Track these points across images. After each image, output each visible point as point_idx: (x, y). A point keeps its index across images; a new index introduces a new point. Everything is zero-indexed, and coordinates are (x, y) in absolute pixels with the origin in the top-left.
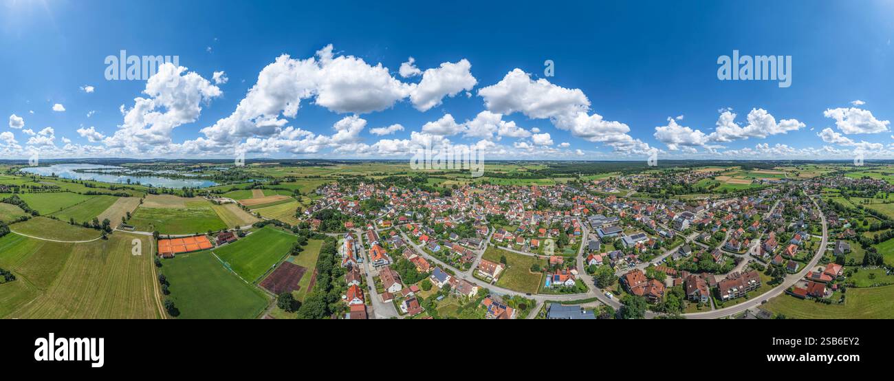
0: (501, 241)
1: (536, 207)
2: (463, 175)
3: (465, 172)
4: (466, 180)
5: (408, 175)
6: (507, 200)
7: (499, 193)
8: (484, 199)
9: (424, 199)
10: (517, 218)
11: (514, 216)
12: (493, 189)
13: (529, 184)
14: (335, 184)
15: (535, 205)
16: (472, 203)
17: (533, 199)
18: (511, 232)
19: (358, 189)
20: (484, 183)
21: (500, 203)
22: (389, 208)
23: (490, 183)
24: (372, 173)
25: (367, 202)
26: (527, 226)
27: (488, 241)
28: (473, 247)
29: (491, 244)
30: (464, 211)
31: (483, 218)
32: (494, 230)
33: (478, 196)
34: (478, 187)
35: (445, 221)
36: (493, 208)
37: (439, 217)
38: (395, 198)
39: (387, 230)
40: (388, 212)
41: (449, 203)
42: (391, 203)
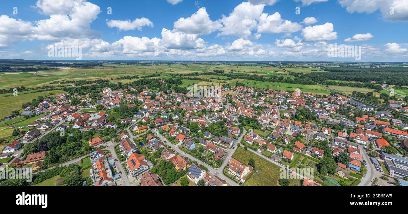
0: (251, 143)
1: (295, 117)
2: (217, 77)
5: (161, 77)
6: (261, 103)
7: (253, 96)
8: (237, 100)
9: (179, 100)
10: (270, 124)
11: (268, 122)
12: (247, 92)
13: (290, 90)
15: (294, 113)
16: (225, 104)
17: (292, 107)
18: (262, 137)
19: (101, 96)
20: (238, 84)
21: (254, 106)
22: (143, 112)
23: (244, 86)
24: (119, 76)
25: (116, 110)
26: (281, 134)
27: (239, 142)
28: (224, 146)
29: (241, 145)
30: (217, 111)
31: (235, 119)
32: (245, 131)
33: (231, 97)
34: (232, 88)
35: (199, 121)
36: (246, 111)
37: (194, 117)
38: (149, 102)
39: (144, 135)
40: (143, 117)
41: (203, 104)
42: (146, 107)
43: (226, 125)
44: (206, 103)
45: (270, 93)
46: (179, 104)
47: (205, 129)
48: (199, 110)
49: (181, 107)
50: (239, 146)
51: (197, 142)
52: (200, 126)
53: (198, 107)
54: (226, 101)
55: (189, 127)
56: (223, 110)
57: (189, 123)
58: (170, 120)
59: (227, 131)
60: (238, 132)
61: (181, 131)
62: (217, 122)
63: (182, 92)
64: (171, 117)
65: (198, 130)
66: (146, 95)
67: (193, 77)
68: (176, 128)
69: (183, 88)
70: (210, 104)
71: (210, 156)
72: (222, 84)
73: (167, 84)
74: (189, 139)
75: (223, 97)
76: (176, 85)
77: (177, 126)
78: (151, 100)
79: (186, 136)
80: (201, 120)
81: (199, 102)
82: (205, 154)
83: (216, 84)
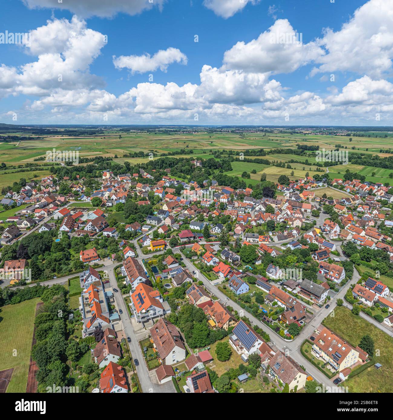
2: (303, 159)
3: (310, 152)
4: (307, 167)
7: (385, 204)
8: (345, 210)
9: (224, 200)
16: (316, 214)
19: (99, 184)
20: (349, 177)
21: (383, 225)
22: (161, 217)
23: (363, 179)
25: (120, 208)
27: (341, 296)
28: (307, 299)
29: (345, 304)
30: (297, 228)
31: (336, 247)
32: (356, 277)
33: (331, 202)
34: (335, 184)
35: (260, 243)
36: (363, 233)
37: (250, 234)
38: (171, 199)
39: (160, 255)
40: (160, 224)
41: (270, 210)
42: (165, 208)
43: (314, 258)
44: (276, 211)
46: (223, 207)
47: (269, 261)
48: (261, 222)
49: (226, 213)
50: (340, 304)
51: (252, 282)
52: (260, 253)
53: (260, 216)
54: (319, 209)
55: (238, 252)
56: (312, 227)
57: (240, 246)
58: (204, 234)
59: (315, 271)
60: (340, 275)
61: (224, 258)
62: (296, 250)
63: (231, 185)
64: (207, 229)
65: (255, 259)
66: (167, 187)
67: (253, 158)
68: (214, 251)
69: (233, 178)
70: (283, 213)
71: (276, 313)
72: (312, 174)
73: (203, 169)
74: (237, 274)
75: (313, 200)
76: (220, 172)
77: (217, 248)
78: (175, 196)
79: (232, 268)
80: (263, 243)
81: (261, 206)
82: (266, 307)
83: (300, 173)
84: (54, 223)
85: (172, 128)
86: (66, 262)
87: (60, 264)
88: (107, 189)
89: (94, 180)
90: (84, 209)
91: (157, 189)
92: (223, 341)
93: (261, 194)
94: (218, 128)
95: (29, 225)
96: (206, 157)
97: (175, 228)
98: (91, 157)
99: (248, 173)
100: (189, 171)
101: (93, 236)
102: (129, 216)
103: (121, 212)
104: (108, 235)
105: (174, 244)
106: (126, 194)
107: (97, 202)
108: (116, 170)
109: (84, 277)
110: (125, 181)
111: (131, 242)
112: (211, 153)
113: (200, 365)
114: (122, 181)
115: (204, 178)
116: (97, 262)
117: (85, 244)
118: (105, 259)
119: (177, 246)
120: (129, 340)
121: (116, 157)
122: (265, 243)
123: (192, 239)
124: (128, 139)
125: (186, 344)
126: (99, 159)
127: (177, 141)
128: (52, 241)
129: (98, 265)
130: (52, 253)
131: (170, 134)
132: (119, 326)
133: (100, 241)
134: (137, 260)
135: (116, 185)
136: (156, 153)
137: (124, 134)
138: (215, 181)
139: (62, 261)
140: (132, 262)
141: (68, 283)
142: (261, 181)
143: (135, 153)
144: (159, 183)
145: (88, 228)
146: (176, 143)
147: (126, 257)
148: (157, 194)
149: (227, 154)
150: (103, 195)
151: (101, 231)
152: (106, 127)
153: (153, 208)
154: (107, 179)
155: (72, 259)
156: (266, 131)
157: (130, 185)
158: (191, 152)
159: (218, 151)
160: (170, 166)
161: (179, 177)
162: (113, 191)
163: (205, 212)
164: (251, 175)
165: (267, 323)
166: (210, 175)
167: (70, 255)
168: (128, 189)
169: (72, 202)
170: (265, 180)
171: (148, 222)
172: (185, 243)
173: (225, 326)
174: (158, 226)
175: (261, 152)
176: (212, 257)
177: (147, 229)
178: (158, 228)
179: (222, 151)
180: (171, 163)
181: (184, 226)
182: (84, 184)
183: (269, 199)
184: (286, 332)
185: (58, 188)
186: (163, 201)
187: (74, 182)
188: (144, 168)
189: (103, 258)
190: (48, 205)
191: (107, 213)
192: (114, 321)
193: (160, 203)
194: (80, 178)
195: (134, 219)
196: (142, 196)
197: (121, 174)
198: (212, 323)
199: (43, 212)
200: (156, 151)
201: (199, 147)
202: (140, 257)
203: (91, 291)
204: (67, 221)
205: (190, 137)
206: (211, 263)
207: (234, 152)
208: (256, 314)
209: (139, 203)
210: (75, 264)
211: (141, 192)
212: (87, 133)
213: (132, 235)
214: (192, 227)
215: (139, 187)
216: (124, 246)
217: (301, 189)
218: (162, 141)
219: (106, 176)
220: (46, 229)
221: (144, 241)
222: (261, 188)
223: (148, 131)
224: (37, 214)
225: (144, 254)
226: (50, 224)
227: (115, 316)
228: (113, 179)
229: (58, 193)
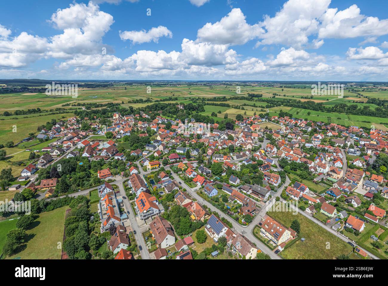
2: (252, 103)
3: (257, 98)
4: (255, 109)
5: (178, 102)
6: (316, 143)
7: (305, 132)
8: (280, 137)
12: (296, 125)
14: (72, 119)
16: (261, 141)
19: (111, 122)
21: (304, 146)
22: (156, 145)
23: (291, 116)
24: (130, 99)
25: (126, 139)
27: (278, 194)
28: (256, 197)
29: (281, 200)
30: (249, 150)
31: (275, 162)
32: (288, 181)
33: (271, 132)
34: (273, 119)
35: (224, 161)
36: (292, 152)
37: (218, 155)
38: (162, 132)
39: (155, 172)
40: (155, 150)
41: (231, 138)
42: (159, 138)
43: (261, 170)
44: (235, 138)
45: (333, 129)
46: (199, 137)
47: (231, 173)
48: (225, 146)
49: (201, 141)
50: (277, 200)
51: (220, 188)
52: (225, 167)
53: (224, 143)
54: (263, 137)
55: (210, 167)
56: (258, 149)
57: (211, 163)
58: (187, 156)
59: (261, 178)
60: (277, 180)
61: (200, 172)
62: (249, 165)
63: (204, 122)
64: (188, 152)
65: (222, 172)
66: (160, 123)
67: (219, 103)
68: (194, 167)
69: (205, 117)
70: (240, 140)
71: (236, 208)
72: (258, 113)
73: (185, 111)
74: (209, 183)
75: (259, 131)
76: (197, 112)
77: (195, 165)
78: (166, 130)
79: (206, 179)
80: (226, 160)
81: (225, 136)
82: (230, 205)
83: (250, 113)
84: (78, 151)
85: (163, 82)
86: (87, 179)
87: (83, 181)
88: (116, 126)
89: (107, 120)
90: (100, 141)
91: (153, 125)
92: (201, 229)
93: (225, 127)
94: (194, 82)
95: (59, 153)
96: (187, 103)
97: (166, 152)
98: (105, 103)
99: (216, 113)
100: (175, 112)
101: (107, 159)
102: (133, 145)
103: (127, 142)
104: (118, 158)
105: (165, 163)
106: (130, 129)
107: (109, 135)
108: (123, 112)
109: (101, 190)
110: (130, 120)
111: (135, 163)
112: (190, 100)
113: (185, 247)
114: (128, 120)
115: (186, 117)
116: (110, 178)
117: (102, 165)
118: (117, 176)
119: (168, 165)
120: (135, 232)
121: (123, 103)
122: (228, 161)
123: (178, 160)
124: (131, 90)
125: (175, 233)
126: (110, 104)
127: (166, 91)
128: (77, 164)
129: (111, 180)
130: (77, 173)
131: (161, 87)
132: (127, 223)
133: (112, 163)
134: (139, 176)
135: (123, 123)
136: (151, 100)
137: (128, 87)
138: (193, 119)
139: (85, 179)
140: (136, 177)
141: (89, 194)
142: (225, 118)
143: (137, 100)
144: (154, 121)
145: (103, 154)
146: (165, 93)
147: (131, 174)
148: (153, 129)
149: (201, 100)
150: (114, 130)
151: (113, 156)
152: (115, 81)
153: (150, 138)
154: (116, 119)
155: (92, 177)
156: (227, 84)
157: (133, 123)
158: (176, 99)
159: (195, 98)
160: (161, 109)
161: (168, 116)
162: (121, 127)
163: (186, 141)
164: (218, 114)
165: (230, 215)
166: (189, 115)
167: (91, 174)
168: (132, 125)
169: (91, 136)
170: (227, 118)
171: (147, 148)
172: (173, 163)
173: (202, 219)
174: (154, 151)
175: (224, 99)
176: (192, 172)
177: (147, 153)
178: (154, 153)
179: (197, 98)
180: (162, 107)
181: (173, 150)
182: (100, 123)
183: (230, 130)
184: (243, 221)
185: (80, 126)
186: (157, 134)
187: (92, 121)
188: (143, 111)
189: (115, 175)
190: (73, 138)
191: (117, 143)
192: (123, 219)
193: (155, 135)
194: (97, 118)
195: (137, 147)
196: (142, 130)
197: (126, 115)
198: (193, 217)
199: (69, 143)
200: (151, 99)
201: (182, 96)
202: (141, 173)
203: (107, 199)
204: (88, 149)
205: (175, 89)
206: (192, 176)
207: (206, 99)
208: (223, 210)
209: (140, 135)
210: (94, 180)
211: (141, 127)
212: (101, 86)
213: (136, 158)
214: (178, 151)
215: (140, 124)
216: (130, 166)
217: (251, 124)
218: (156, 92)
219: (116, 116)
220: (72, 156)
221: (144, 162)
222: (225, 123)
223: (145, 85)
224: (65, 145)
225: (145, 171)
226: (75, 152)
227: (125, 216)
228: (121, 119)
229: (80, 129)
